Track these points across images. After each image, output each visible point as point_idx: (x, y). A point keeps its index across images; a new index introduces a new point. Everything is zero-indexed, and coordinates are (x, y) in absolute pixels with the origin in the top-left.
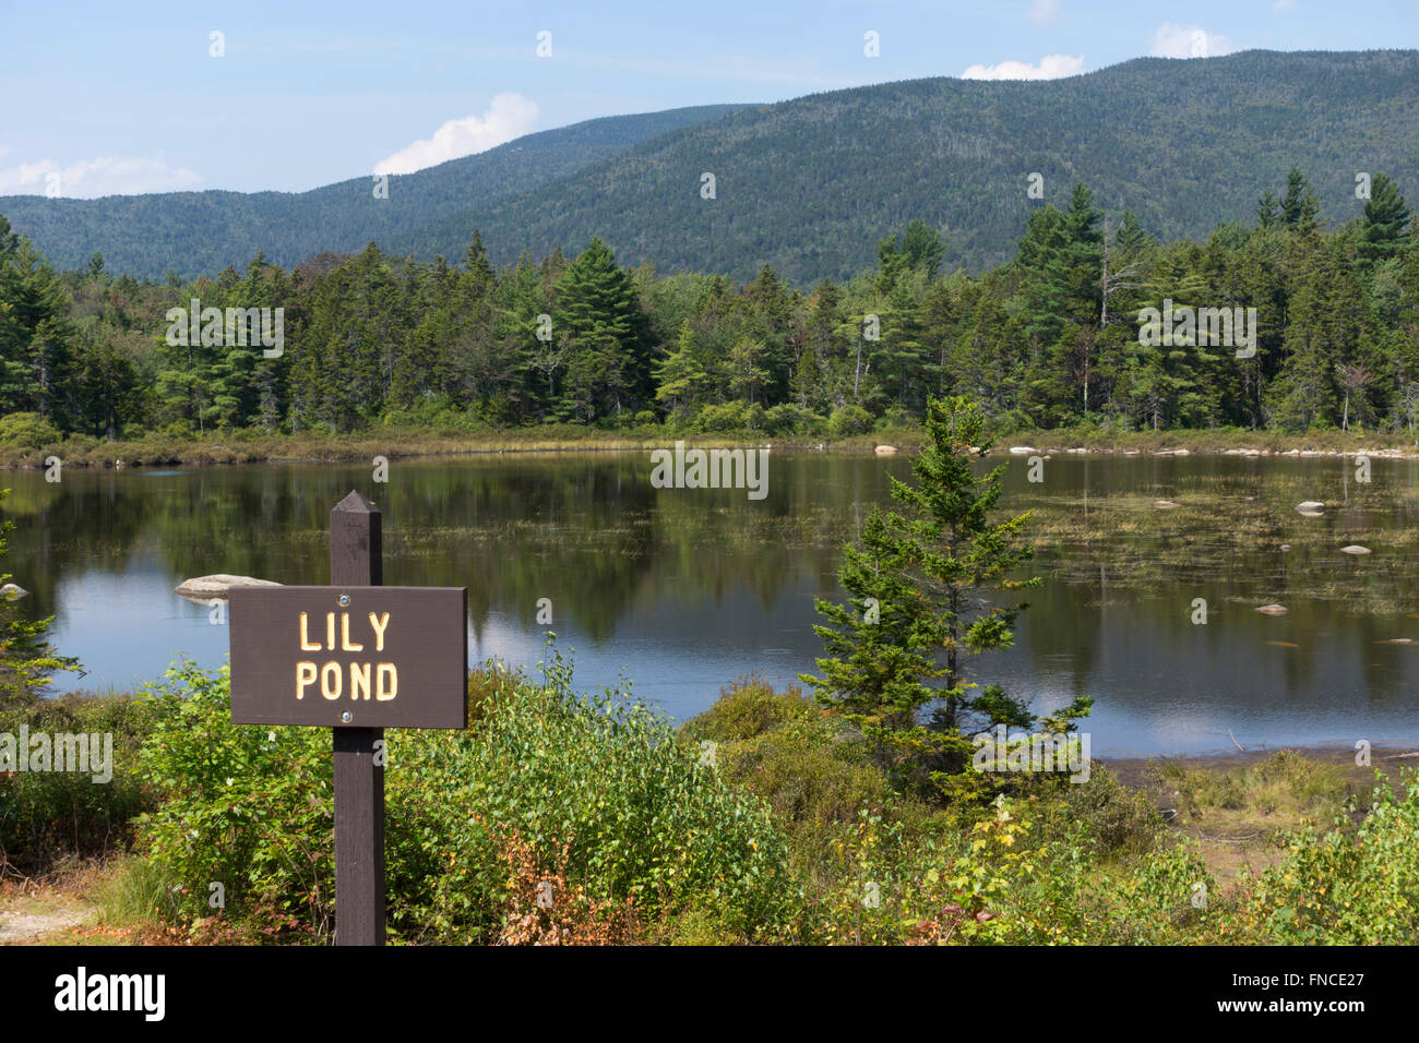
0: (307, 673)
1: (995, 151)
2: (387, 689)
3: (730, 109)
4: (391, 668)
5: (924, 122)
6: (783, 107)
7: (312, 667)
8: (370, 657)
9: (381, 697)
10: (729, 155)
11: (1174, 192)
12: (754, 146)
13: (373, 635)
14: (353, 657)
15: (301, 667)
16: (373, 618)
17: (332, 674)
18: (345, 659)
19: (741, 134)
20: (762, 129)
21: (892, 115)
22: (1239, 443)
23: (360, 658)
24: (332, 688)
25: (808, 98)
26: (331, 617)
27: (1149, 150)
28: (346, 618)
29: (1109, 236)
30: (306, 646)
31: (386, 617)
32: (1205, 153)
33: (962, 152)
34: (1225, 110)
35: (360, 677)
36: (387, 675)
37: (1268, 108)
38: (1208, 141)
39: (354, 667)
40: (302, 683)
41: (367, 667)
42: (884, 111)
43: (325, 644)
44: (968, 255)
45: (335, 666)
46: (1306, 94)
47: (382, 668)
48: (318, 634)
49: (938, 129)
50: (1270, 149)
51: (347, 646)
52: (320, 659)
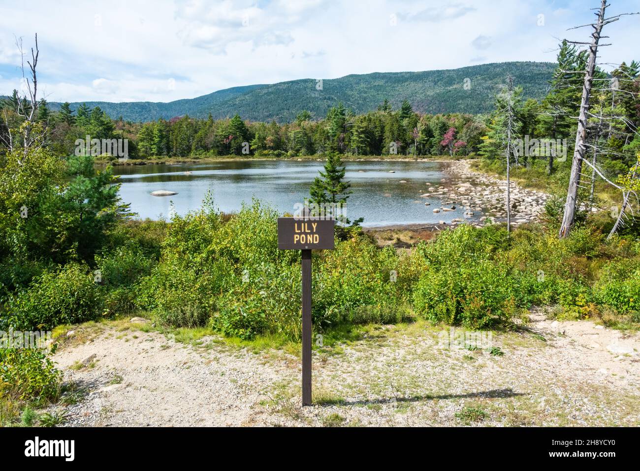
0: (297, 237)
1: (320, 95)
2: (316, 241)
3: (263, 85)
4: (317, 236)
5: (305, 89)
6: (274, 85)
7: (298, 236)
8: (312, 233)
9: (315, 242)
10: (263, 96)
11: (358, 104)
12: (268, 94)
13: (313, 228)
14: (308, 233)
15: (296, 236)
16: (313, 224)
17: (303, 237)
18: (306, 234)
19: (265, 91)
20: (270, 90)
21: (298, 87)
22: (374, 158)
23: (309, 234)
24: (303, 241)
25: (280, 83)
26: (303, 224)
27: (353, 95)
28: (306, 224)
29: (346, 114)
30: (297, 231)
31: (316, 224)
32: (365, 95)
33: (313, 95)
34: (369, 86)
35: (310, 238)
36: (316, 237)
37: (378, 85)
38: (365, 93)
39: (308, 236)
40: (296, 240)
41: (311, 235)
42: (296, 86)
43: (301, 230)
44: (314, 117)
45: (304, 236)
46: (387, 82)
47: (315, 236)
48: (299, 228)
49: (308, 90)
50: (378, 94)
51: (307, 231)
52: (300, 234)
